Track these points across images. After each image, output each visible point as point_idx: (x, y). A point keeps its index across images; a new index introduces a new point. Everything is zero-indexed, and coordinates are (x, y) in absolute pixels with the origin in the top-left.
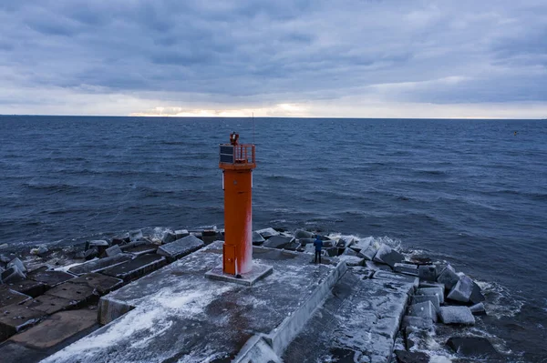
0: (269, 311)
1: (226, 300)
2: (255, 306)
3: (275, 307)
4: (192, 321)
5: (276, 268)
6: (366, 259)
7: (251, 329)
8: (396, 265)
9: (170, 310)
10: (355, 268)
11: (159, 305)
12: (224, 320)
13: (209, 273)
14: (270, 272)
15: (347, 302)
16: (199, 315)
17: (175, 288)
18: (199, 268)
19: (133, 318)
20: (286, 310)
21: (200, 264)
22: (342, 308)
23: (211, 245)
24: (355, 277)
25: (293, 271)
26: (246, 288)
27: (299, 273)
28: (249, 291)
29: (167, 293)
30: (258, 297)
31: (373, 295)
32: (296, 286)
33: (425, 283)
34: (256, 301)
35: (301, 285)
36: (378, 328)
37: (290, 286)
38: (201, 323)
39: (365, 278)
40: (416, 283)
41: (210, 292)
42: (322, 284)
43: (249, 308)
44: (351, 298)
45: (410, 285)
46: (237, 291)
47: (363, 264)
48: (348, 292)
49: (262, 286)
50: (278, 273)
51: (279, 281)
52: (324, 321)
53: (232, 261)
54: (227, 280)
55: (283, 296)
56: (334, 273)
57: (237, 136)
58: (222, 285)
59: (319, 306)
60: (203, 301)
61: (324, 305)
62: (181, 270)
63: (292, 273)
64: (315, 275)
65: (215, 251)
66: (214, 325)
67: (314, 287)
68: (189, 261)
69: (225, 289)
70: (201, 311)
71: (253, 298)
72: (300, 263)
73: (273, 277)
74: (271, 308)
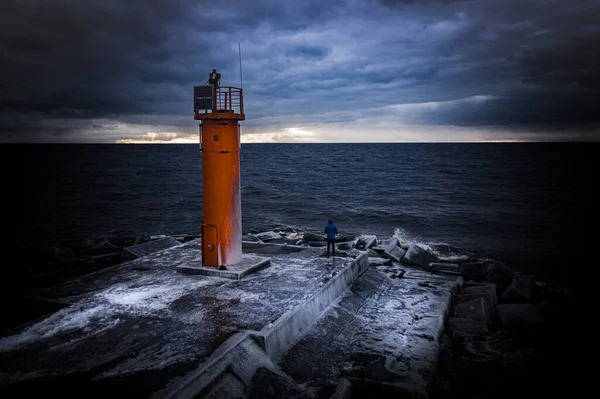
0: (262, 305)
1: (203, 294)
2: (243, 300)
3: (271, 300)
4: (149, 318)
5: (276, 261)
6: (393, 260)
7: (234, 325)
8: (431, 264)
9: (118, 306)
10: (379, 268)
11: (105, 302)
12: (198, 316)
13: (182, 266)
14: (266, 265)
15: (372, 301)
16: (161, 311)
17: (132, 284)
18: (170, 263)
19: (62, 317)
20: (287, 304)
21: (174, 259)
22: (365, 308)
23: (192, 242)
24: (380, 275)
25: (298, 264)
26: (232, 281)
27: (306, 266)
28: (237, 285)
29: (120, 289)
30: (248, 291)
31: (405, 294)
32: (302, 279)
33: (471, 282)
34: (245, 294)
35: (308, 277)
36: (415, 329)
37: (293, 279)
38: (162, 320)
39: (393, 277)
40: (460, 281)
41: (181, 286)
42: (337, 276)
43: (235, 302)
44: (376, 297)
45: (452, 284)
46: (218, 284)
47: (389, 264)
48: (372, 290)
49: (255, 280)
50: (278, 266)
51: (279, 274)
52: (340, 321)
53: (214, 248)
54: (206, 274)
55: (283, 289)
56: (353, 266)
57: (218, 76)
58: (199, 279)
59: (334, 304)
60: (169, 296)
61: (340, 304)
62: (145, 266)
63: (296, 266)
64: (328, 268)
65: (196, 247)
66: (181, 323)
67: (327, 280)
68: (159, 257)
69: (203, 283)
70: (164, 306)
71: (241, 291)
72: (309, 257)
73: (272, 270)
74: (266, 302)
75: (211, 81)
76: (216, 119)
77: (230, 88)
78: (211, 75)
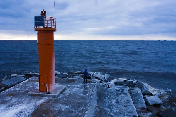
0: (73, 112)
1: (43, 108)
2: (63, 110)
3: (75, 109)
5: (68, 87)
6: (101, 80)
13: (30, 93)
14: (65, 89)
15: (106, 100)
18: (24, 90)
20: (83, 110)
21: (25, 88)
22: (106, 104)
23: (30, 78)
24: (103, 88)
25: (77, 87)
26: (54, 99)
27: (80, 88)
28: (57, 101)
30: (63, 104)
32: (82, 95)
33: (131, 88)
34: (63, 106)
35: (84, 94)
36: (128, 113)
37: (79, 95)
39: (107, 88)
40: (128, 88)
41: (32, 104)
42: (94, 92)
44: (107, 98)
46: (49, 101)
48: (104, 95)
49: (63, 97)
50: (70, 89)
51: (72, 93)
52: (101, 113)
53: (45, 85)
54: (42, 96)
55: (77, 101)
56: (96, 86)
57: (45, 12)
58: (39, 99)
59: (95, 105)
60: (28, 111)
61: (97, 104)
62: (13, 92)
63: (77, 88)
65: (32, 81)
67: (92, 95)
68: (18, 87)
69: (42, 101)
71: (60, 105)
72: (79, 84)
73: (68, 91)
75: (42, 14)
76: (45, 31)
77: (51, 17)
78: (42, 12)
